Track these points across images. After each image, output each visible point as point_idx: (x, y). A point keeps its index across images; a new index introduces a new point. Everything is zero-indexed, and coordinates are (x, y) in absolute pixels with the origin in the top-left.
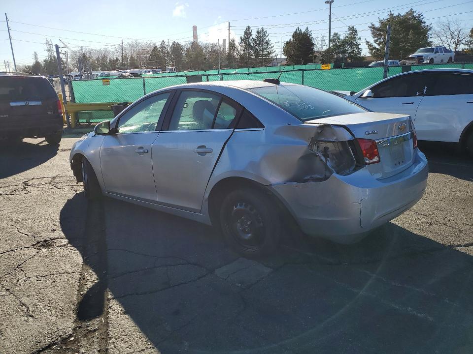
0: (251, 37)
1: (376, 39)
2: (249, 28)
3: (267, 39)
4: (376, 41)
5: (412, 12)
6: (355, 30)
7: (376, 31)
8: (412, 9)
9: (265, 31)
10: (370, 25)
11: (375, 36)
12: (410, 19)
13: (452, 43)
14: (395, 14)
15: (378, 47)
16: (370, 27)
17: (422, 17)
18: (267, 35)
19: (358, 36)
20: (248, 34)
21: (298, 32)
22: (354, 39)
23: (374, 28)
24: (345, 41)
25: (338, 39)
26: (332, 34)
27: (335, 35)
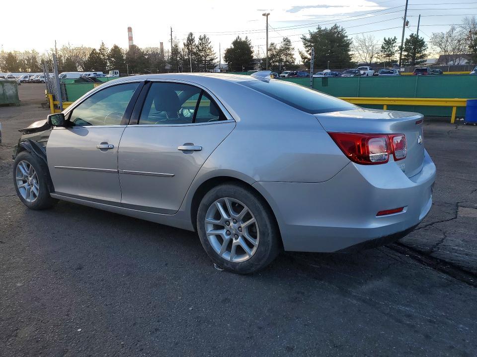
0: (194, 44)
1: (308, 49)
2: (191, 34)
3: (209, 45)
4: (308, 51)
5: (336, 27)
6: (289, 41)
7: (307, 43)
8: (336, 25)
9: (207, 38)
10: (302, 37)
11: (307, 47)
12: (335, 33)
13: (368, 56)
14: (323, 28)
15: (309, 56)
16: (302, 39)
17: (344, 32)
18: (209, 42)
19: (292, 47)
20: (190, 40)
21: (239, 40)
22: (288, 49)
23: (305, 39)
24: (281, 51)
25: (275, 49)
26: (269, 43)
27: (272, 44)
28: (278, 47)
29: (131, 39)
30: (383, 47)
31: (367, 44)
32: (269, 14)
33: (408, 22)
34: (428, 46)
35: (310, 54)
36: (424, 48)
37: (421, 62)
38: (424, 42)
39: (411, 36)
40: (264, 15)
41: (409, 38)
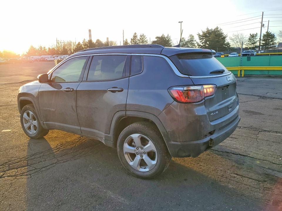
0: (137, 39)
1: (201, 40)
2: (135, 33)
3: (146, 40)
4: (201, 42)
5: (217, 28)
6: (193, 37)
7: (201, 37)
8: (217, 27)
9: (144, 35)
10: (198, 34)
11: (200, 39)
12: (216, 31)
13: (240, 44)
14: (210, 29)
15: (202, 45)
16: (198, 35)
17: (222, 31)
18: (146, 37)
19: (195, 40)
20: (135, 36)
21: (163, 36)
22: (192, 41)
23: (200, 35)
24: (188, 42)
25: (184, 41)
26: (182, 37)
27: (183, 38)
28: (186, 40)
29: (90, 36)
30: (249, 39)
31: (239, 37)
32: (182, 22)
33: (263, 25)
34: (277, 38)
35: (202, 43)
36: (274, 39)
37: (272, 47)
38: (274, 36)
39: (266, 32)
40: (179, 22)
41: (265, 33)
